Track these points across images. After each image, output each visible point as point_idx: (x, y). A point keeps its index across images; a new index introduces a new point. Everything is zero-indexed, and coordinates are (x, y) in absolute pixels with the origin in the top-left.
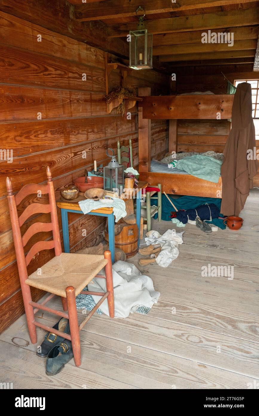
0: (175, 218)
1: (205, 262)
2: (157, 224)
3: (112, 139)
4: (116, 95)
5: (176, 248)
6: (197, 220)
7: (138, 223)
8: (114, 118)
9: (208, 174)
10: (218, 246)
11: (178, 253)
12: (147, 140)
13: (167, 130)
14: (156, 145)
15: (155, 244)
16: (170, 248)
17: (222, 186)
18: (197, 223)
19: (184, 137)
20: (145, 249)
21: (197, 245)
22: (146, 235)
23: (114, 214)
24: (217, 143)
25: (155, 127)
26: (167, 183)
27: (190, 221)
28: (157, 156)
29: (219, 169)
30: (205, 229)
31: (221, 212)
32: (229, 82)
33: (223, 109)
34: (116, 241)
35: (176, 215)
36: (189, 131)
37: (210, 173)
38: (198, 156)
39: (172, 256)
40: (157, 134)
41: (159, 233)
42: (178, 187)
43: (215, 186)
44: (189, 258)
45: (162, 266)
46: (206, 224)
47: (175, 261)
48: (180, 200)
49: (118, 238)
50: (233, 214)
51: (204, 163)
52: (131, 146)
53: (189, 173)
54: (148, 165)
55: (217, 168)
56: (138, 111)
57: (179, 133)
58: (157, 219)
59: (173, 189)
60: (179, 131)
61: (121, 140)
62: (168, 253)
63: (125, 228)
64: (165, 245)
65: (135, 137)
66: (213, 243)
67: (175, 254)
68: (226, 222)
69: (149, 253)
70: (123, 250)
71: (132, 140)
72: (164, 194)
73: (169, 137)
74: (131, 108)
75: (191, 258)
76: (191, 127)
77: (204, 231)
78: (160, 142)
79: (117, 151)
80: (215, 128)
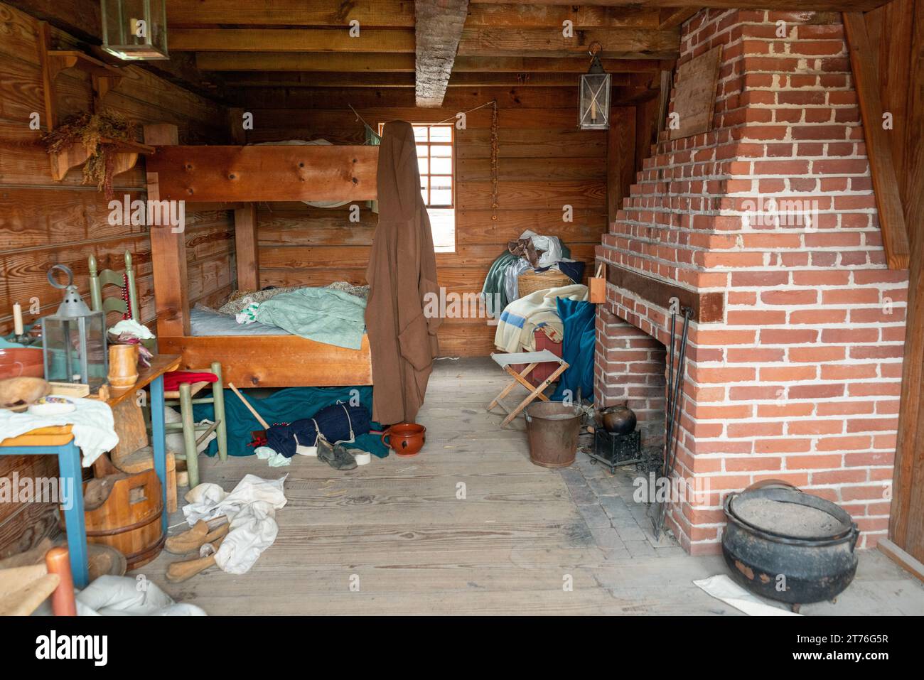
0: (264, 445)
1: (344, 540)
2: (216, 467)
3: (71, 248)
4: (77, 134)
5: (271, 520)
6: (320, 445)
7: (160, 469)
8: (77, 195)
9: (336, 330)
10: (374, 497)
11: (275, 530)
12: (177, 256)
13: (230, 236)
14: (202, 272)
15: (213, 517)
16: (253, 521)
17: (370, 355)
18: (320, 450)
19: (275, 252)
20: (182, 535)
21: (322, 504)
22: (187, 498)
23: (77, 443)
24: (352, 262)
25: (197, 227)
26: (235, 361)
27: (301, 450)
28: (207, 298)
29: (361, 317)
30: (340, 461)
31: (375, 418)
32: (367, 126)
33: (358, 179)
34: (94, 525)
35: (266, 438)
36: (286, 238)
37: (341, 328)
38: (310, 292)
39: (260, 542)
40: (205, 245)
41: (222, 489)
42: (265, 367)
43: (356, 357)
44: (305, 539)
45: (233, 572)
46: (341, 450)
47: (267, 553)
48: (272, 400)
49: (102, 515)
50: (403, 419)
51: (324, 307)
52: (132, 269)
53: (291, 331)
54: (182, 319)
55: (355, 314)
56: (146, 182)
57: (260, 243)
58: (217, 455)
59: (254, 373)
60: (260, 238)
61: (100, 254)
62: (250, 536)
63: (120, 485)
64: (239, 516)
65: (141, 247)
66: (361, 491)
67: (268, 535)
68: (389, 441)
69: (195, 545)
70: (118, 549)
71: (132, 255)
72: (230, 389)
73: (236, 253)
74: (125, 172)
75: (309, 539)
76: (289, 227)
77: (339, 467)
78: (214, 263)
79: (88, 284)
80: (345, 230)
